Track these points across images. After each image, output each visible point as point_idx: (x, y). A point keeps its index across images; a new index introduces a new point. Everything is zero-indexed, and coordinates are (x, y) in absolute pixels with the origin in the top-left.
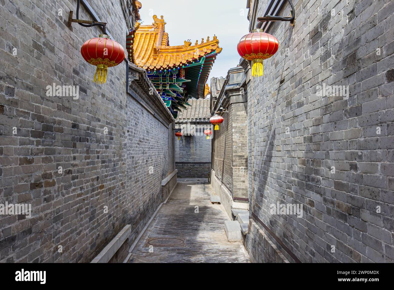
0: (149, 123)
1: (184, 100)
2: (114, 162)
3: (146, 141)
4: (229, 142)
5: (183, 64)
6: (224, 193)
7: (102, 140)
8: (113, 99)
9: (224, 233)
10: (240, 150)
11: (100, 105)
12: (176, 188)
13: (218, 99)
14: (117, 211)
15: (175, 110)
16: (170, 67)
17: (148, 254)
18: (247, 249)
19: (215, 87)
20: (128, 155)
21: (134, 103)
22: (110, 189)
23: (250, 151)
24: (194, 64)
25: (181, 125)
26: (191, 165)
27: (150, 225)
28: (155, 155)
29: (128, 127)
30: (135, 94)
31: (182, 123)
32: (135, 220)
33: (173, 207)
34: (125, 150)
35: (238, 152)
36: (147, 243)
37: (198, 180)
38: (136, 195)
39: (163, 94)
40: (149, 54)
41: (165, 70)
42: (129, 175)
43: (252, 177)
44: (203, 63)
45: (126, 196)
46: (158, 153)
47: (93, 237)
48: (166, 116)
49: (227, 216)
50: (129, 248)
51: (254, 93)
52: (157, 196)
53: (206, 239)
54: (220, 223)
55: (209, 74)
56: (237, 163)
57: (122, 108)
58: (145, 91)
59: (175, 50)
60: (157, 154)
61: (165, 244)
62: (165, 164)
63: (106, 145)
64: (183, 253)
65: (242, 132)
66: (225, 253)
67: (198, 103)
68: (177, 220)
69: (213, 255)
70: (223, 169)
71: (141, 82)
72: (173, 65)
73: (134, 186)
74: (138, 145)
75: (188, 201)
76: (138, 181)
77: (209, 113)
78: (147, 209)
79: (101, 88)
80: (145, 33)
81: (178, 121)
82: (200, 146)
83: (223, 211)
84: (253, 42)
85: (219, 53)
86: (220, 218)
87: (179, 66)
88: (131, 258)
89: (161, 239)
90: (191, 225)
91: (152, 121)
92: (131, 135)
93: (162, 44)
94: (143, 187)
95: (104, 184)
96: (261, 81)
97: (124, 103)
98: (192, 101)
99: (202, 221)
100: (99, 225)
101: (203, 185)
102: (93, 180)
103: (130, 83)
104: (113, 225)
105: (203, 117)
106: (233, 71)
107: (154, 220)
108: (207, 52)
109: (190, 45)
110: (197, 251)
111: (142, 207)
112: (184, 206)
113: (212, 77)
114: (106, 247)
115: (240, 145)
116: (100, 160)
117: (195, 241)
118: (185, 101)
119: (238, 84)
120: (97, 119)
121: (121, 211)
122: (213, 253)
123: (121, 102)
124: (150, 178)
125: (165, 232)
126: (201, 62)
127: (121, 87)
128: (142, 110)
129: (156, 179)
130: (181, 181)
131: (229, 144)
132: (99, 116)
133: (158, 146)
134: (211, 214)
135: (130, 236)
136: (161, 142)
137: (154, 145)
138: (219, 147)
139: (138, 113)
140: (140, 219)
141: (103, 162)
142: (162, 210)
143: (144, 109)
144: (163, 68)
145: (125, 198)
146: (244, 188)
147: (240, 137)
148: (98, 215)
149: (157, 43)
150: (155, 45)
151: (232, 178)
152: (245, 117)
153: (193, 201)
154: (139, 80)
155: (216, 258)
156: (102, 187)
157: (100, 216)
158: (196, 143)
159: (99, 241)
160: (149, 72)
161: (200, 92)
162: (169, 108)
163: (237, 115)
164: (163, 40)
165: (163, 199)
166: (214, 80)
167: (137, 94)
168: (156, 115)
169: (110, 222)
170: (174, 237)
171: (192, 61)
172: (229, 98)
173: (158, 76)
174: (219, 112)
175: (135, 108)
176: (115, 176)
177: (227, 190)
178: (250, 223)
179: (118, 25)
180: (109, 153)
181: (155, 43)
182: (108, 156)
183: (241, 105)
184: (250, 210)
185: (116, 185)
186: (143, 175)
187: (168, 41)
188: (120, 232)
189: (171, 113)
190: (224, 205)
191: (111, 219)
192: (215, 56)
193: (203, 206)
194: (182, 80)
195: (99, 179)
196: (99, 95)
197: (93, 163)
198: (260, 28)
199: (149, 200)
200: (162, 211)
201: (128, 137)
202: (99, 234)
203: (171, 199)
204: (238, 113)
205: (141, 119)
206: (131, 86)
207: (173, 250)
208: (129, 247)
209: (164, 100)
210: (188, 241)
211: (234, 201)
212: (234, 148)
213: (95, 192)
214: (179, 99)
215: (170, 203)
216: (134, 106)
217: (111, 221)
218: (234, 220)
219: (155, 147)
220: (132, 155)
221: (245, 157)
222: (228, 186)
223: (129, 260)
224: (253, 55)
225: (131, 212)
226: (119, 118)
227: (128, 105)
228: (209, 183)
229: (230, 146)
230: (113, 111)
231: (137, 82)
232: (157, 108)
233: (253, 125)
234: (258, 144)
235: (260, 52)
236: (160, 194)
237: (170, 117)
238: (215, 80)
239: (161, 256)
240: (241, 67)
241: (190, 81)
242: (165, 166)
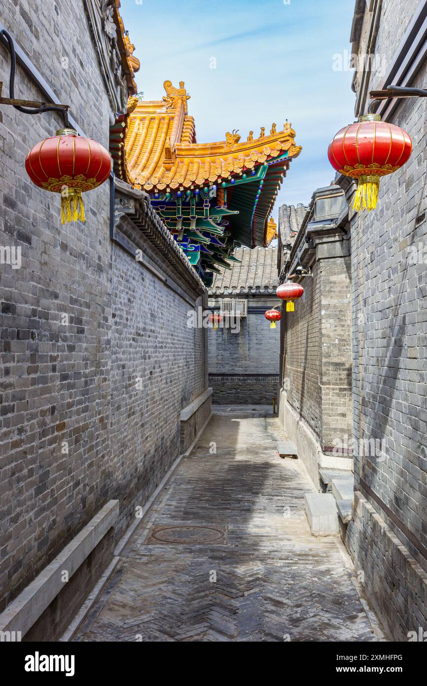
0: (155, 297)
1: (226, 251)
2: (86, 376)
3: (150, 334)
4: (315, 335)
5: (224, 180)
6: (304, 436)
7: (62, 334)
8: (84, 253)
9: (303, 517)
10: (336, 352)
11: (58, 265)
12: (209, 424)
13: (294, 250)
14: (92, 473)
15: (207, 271)
16: (197, 186)
17: (153, 558)
18: (349, 553)
19: (287, 225)
20: (112, 363)
21: (125, 260)
22: (77, 430)
23: (356, 356)
24: (246, 179)
25: (220, 299)
26: (239, 380)
27: (158, 500)
28: (169, 360)
29: (114, 307)
30: (128, 242)
31: (222, 296)
32: (128, 491)
33: (203, 464)
34: (107, 352)
35: (332, 355)
36: (150, 536)
37: (254, 410)
38: (129, 440)
39: (185, 239)
40: (156, 159)
41: (189, 192)
42: (116, 402)
43: (360, 407)
44: (263, 176)
45: (110, 443)
46: (174, 356)
47: (44, 526)
48: (189, 284)
49: (310, 483)
50: (115, 546)
51: (364, 239)
52: (172, 442)
53: (268, 529)
54: (296, 498)
55: (274, 200)
56: (330, 378)
57: (102, 271)
58: (146, 236)
59: (209, 152)
60: (171, 358)
61: (185, 539)
62: (187, 378)
63: (69, 343)
64: (222, 558)
65: (340, 317)
66: (306, 560)
67: (255, 256)
68: (210, 490)
69: (280, 563)
70: (303, 388)
71: (139, 218)
72: (204, 181)
73: (126, 424)
74: (133, 343)
75: (231, 452)
76: (134, 413)
77: (275, 277)
78: (151, 468)
79: (59, 233)
80: (149, 116)
81: (214, 291)
82: (257, 341)
83: (302, 473)
84: (359, 142)
85: (296, 156)
86: (296, 486)
87: (216, 183)
88: (118, 567)
89: (178, 529)
90: (239, 501)
91: (161, 294)
92: (121, 322)
93: (183, 139)
94: (143, 425)
95: (65, 421)
96: (379, 217)
97: (106, 260)
98: (241, 252)
99: (261, 492)
100: (55, 501)
101: (263, 419)
102: (43, 413)
103: (117, 220)
104: (84, 500)
105: (264, 284)
106: (322, 194)
107: (165, 489)
108: (272, 155)
109: (237, 141)
110: (250, 554)
111: (141, 463)
112: (224, 461)
113: (281, 205)
114: (69, 546)
115: (337, 342)
116: (57, 373)
117: (246, 534)
118: (228, 252)
119: (332, 220)
120: (52, 294)
121: (100, 474)
122: (281, 559)
123: (100, 258)
124: (158, 406)
125: (187, 515)
126: (258, 175)
127: (100, 228)
128: (142, 274)
129: (169, 408)
130: (219, 410)
131: (314, 339)
132: (55, 287)
133: (172, 343)
134: (278, 479)
135: (117, 523)
136: (180, 335)
137: (166, 341)
138: (295, 344)
139: (134, 279)
140: (138, 488)
141: (64, 377)
142: (181, 468)
143: (145, 270)
144: (184, 187)
145: (107, 446)
146: (345, 428)
147: (336, 326)
148: (54, 481)
149: (173, 138)
150: (168, 141)
151: (320, 407)
152: (347, 287)
153: (241, 452)
154: (136, 215)
155: (287, 569)
156: (61, 427)
157: (58, 483)
158: (249, 336)
159: (53, 535)
160: (157, 195)
161: (258, 235)
162: (195, 267)
163: (331, 282)
164: (184, 131)
165: (183, 448)
166: (286, 209)
167: (131, 242)
168: (170, 282)
169: (77, 495)
170: (204, 524)
171: (241, 174)
172: (314, 247)
173: (174, 204)
174: (294, 275)
175: (128, 270)
176: (87, 404)
177: (311, 430)
178: (357, 500)
179: (93, 107)
180: (76, 359)
181: (168, 138)
182: (73, 366)
183: (338, 262)
184: (355, 472)
185: (90, 423)
186: (144, 401)
187: (194, 134)
188: (98, 515)
189: (199, 278)
190: (304, 460)
191: (80, 490)
192: (287, 162)
193: (263, 462)
194: (222, 211)
195: (56, 412)
196: (55, 247)
197: (44, 380)
198: (374, 112)
199: (155, 451)
200: (182, 472)
201: (114, 327)
202: (54, 521)
203: (198, 447)
204: (333, 278)
205: (140, 291)
206: (119, 227)
207: (201, 551)
208: (114, 544)
209: (185, 251)
210: (233, 532)
211: (324, 454)
212: (325, 349)
213: (48, 438)
214: (216, 249)
215: (198, 454)
216: (124, 265)
217: (78, 493)
218: (324, 491)
219: (168, 345)
220: (122, 363)
221: (347, 366)
222: (312, 422)
223: (113, 570)
224: (360, 168)
225: (118, 475)
226: (97, 290)
227: (113, 263)
228: (275, 414)
229: (317, 344)
230: (84, 277)
231: (132, 219)
232: (172, 267)
233: (362, 303)
234: (372, 342)
235: (374, 162)
236: (178, 439)
237: (198, 285)
238: (288, 210)
239: (177, 563)
240: (338, 186)
241: (236, 212)
242: (187, 382)
